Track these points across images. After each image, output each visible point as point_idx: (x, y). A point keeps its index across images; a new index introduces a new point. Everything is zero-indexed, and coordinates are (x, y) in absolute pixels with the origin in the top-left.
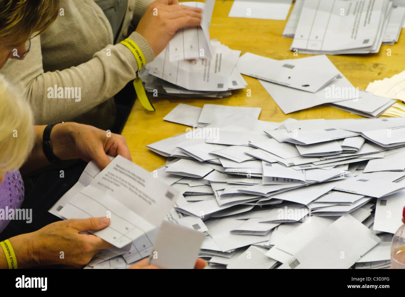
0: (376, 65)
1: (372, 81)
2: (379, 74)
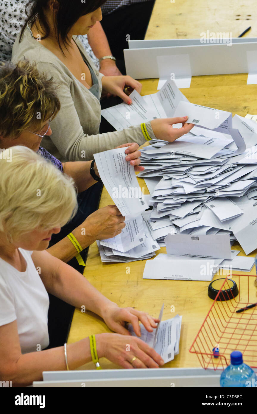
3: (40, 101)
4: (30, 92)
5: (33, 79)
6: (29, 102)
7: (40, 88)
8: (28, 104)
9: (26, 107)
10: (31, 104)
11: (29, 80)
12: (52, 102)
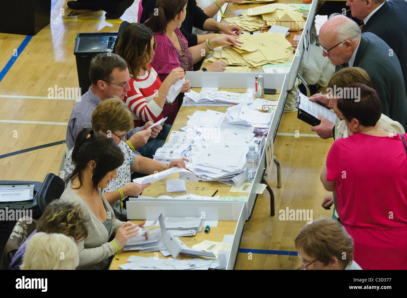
0: (195, 239)
1: (194, 245)
2: (196, 242)
3: (76, 226)
4: (72, 219)
5: (78, 214)
6: (70, 224)
7: (79, 219)
8: (69, 225)
9: (67, 226)
10: (70, 225)
11: (75, 213)
12: (83, 231)
